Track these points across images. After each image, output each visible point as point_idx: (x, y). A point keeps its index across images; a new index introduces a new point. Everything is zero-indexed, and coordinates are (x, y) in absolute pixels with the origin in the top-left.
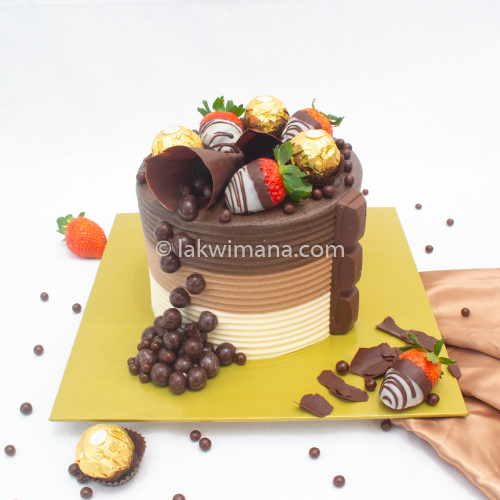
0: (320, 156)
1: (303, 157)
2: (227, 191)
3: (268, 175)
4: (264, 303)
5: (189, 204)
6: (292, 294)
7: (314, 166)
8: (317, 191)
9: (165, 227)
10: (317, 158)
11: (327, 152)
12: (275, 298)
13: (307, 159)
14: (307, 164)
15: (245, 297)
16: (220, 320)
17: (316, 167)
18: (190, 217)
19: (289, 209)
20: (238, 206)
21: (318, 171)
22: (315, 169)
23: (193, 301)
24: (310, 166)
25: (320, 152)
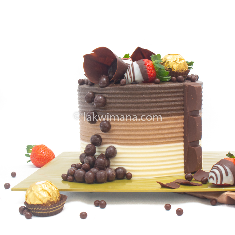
0: (175, 62)
1: (167, 63)
2: (126, 74)
3: (147, 62)
4: (143, 137)
5: (105, 79)
6: (159, 134)
7: (173, 67)
8: (174, 77)
9: (91, 93)
10: (174, 62)
11: (179, 61)
12: (150, 135)
13: (169, 64)
14: (169, 66)
15: (132, 133)
16: (118, 151)
17: (174, 68)
18: (105, 85)
19: (157, 81)
20: (130, 77)
21: (174, 70)
22: (173, 69)
23: (104, 141)
24: (170, 67)
25: (176, 60)
